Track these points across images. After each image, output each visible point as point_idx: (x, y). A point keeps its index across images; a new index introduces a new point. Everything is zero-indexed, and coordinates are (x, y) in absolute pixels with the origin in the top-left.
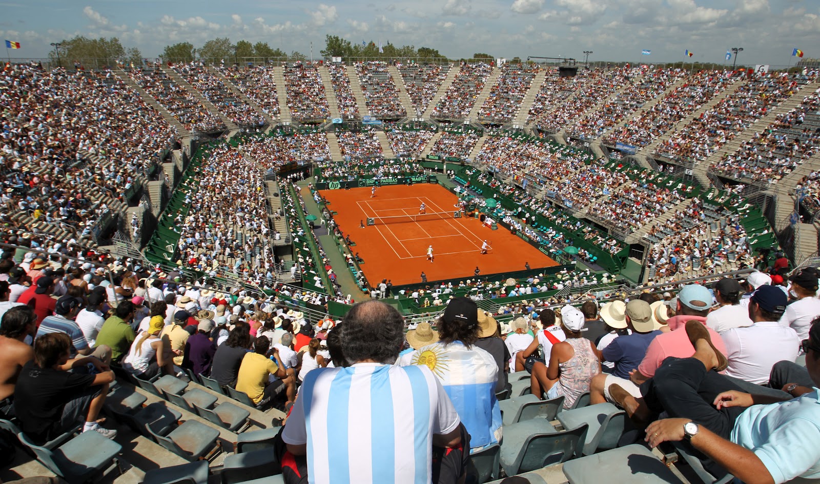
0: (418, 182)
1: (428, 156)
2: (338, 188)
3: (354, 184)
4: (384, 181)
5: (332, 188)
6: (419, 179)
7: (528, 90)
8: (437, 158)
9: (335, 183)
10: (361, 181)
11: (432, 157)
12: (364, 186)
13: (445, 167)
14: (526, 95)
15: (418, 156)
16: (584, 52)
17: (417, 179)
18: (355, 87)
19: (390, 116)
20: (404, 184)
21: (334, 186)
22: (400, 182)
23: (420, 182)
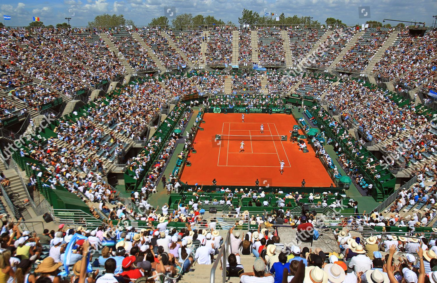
0: (277, 112)
1: (291, 95)
2: (220, 112)
3: (231, 111)
4: (252, 110)
5: (215, 112)
6: (279, 110)
7: (380, 47)
8: (297, 96)
9: (217, 108)
10: (236, 109)
11: (295, 96)
12: (238, 112)
13: (303, 103)
14: (377, 52)
15: (285, 94)
16: (434, 17)
17: (276, 110)
18: (254, 44)
19: (274, 65)
20: (266, 113)
21: (217, 110)
22: (264, 111)
23: (279, 112)
